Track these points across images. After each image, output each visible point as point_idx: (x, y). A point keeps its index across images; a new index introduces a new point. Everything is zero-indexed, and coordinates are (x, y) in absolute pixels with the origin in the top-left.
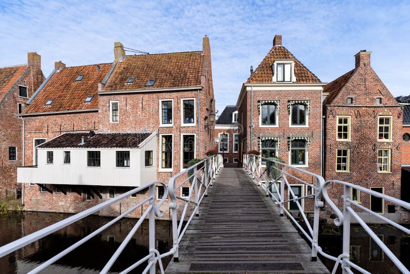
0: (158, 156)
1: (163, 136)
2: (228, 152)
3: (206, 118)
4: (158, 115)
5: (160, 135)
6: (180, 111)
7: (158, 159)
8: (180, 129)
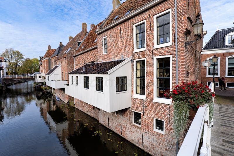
0: (133, 81)
1: (137, 62)
2: (219, 76)
3: (188, 33)
4: (132, 41)
5: (135, 61)
6: (153, 31)
7: (133, 84)
8: (153, 52)
